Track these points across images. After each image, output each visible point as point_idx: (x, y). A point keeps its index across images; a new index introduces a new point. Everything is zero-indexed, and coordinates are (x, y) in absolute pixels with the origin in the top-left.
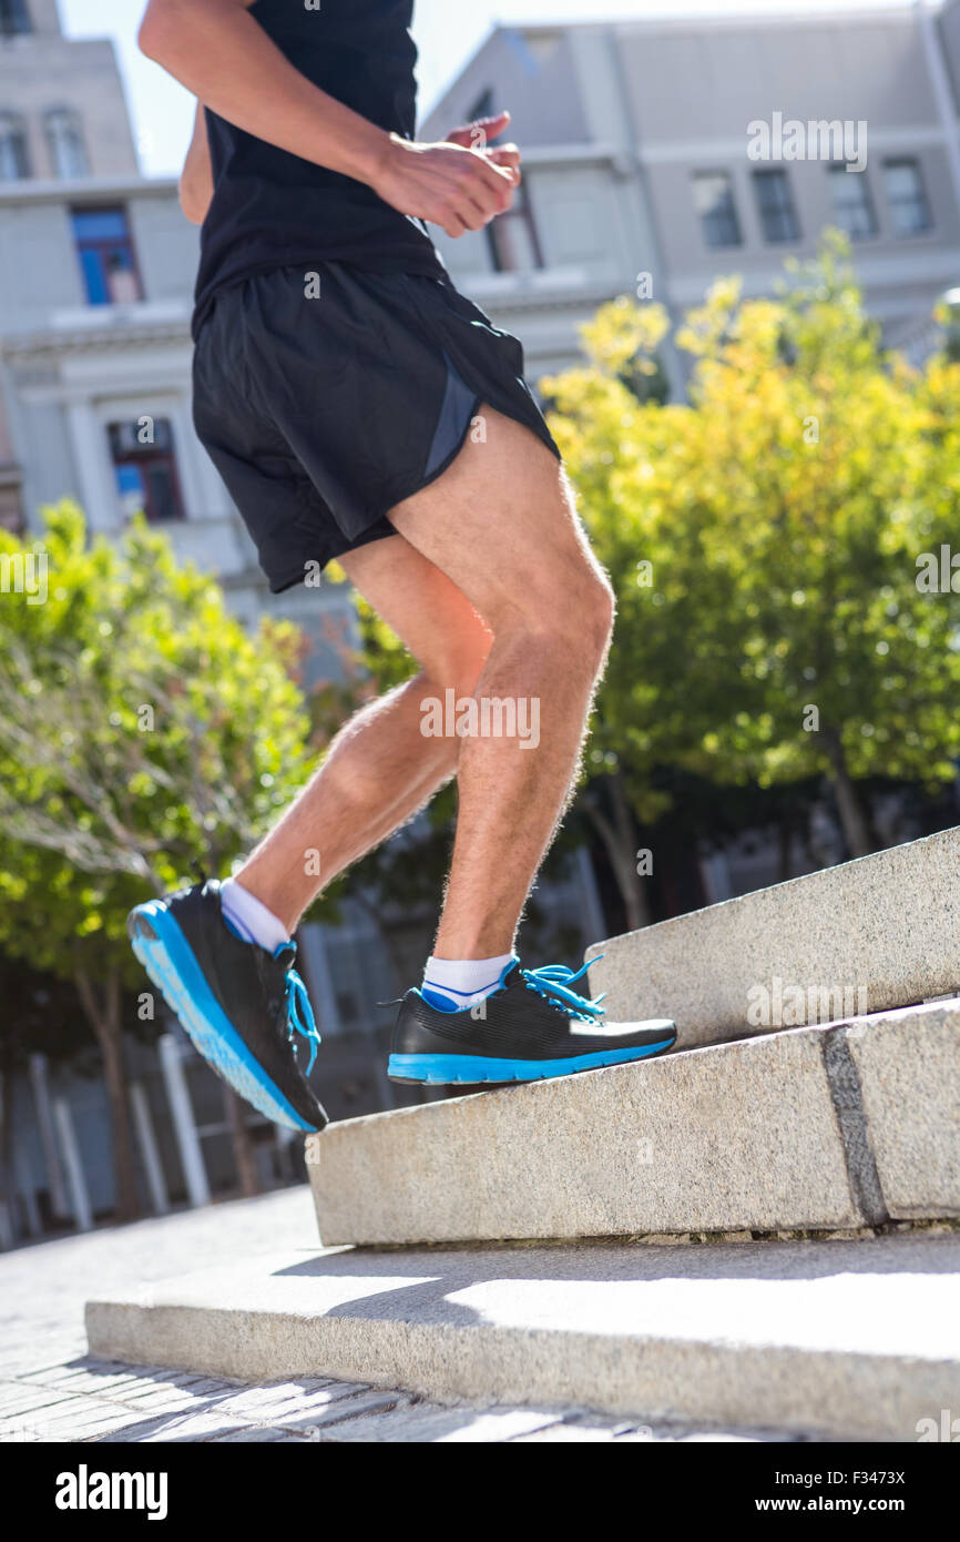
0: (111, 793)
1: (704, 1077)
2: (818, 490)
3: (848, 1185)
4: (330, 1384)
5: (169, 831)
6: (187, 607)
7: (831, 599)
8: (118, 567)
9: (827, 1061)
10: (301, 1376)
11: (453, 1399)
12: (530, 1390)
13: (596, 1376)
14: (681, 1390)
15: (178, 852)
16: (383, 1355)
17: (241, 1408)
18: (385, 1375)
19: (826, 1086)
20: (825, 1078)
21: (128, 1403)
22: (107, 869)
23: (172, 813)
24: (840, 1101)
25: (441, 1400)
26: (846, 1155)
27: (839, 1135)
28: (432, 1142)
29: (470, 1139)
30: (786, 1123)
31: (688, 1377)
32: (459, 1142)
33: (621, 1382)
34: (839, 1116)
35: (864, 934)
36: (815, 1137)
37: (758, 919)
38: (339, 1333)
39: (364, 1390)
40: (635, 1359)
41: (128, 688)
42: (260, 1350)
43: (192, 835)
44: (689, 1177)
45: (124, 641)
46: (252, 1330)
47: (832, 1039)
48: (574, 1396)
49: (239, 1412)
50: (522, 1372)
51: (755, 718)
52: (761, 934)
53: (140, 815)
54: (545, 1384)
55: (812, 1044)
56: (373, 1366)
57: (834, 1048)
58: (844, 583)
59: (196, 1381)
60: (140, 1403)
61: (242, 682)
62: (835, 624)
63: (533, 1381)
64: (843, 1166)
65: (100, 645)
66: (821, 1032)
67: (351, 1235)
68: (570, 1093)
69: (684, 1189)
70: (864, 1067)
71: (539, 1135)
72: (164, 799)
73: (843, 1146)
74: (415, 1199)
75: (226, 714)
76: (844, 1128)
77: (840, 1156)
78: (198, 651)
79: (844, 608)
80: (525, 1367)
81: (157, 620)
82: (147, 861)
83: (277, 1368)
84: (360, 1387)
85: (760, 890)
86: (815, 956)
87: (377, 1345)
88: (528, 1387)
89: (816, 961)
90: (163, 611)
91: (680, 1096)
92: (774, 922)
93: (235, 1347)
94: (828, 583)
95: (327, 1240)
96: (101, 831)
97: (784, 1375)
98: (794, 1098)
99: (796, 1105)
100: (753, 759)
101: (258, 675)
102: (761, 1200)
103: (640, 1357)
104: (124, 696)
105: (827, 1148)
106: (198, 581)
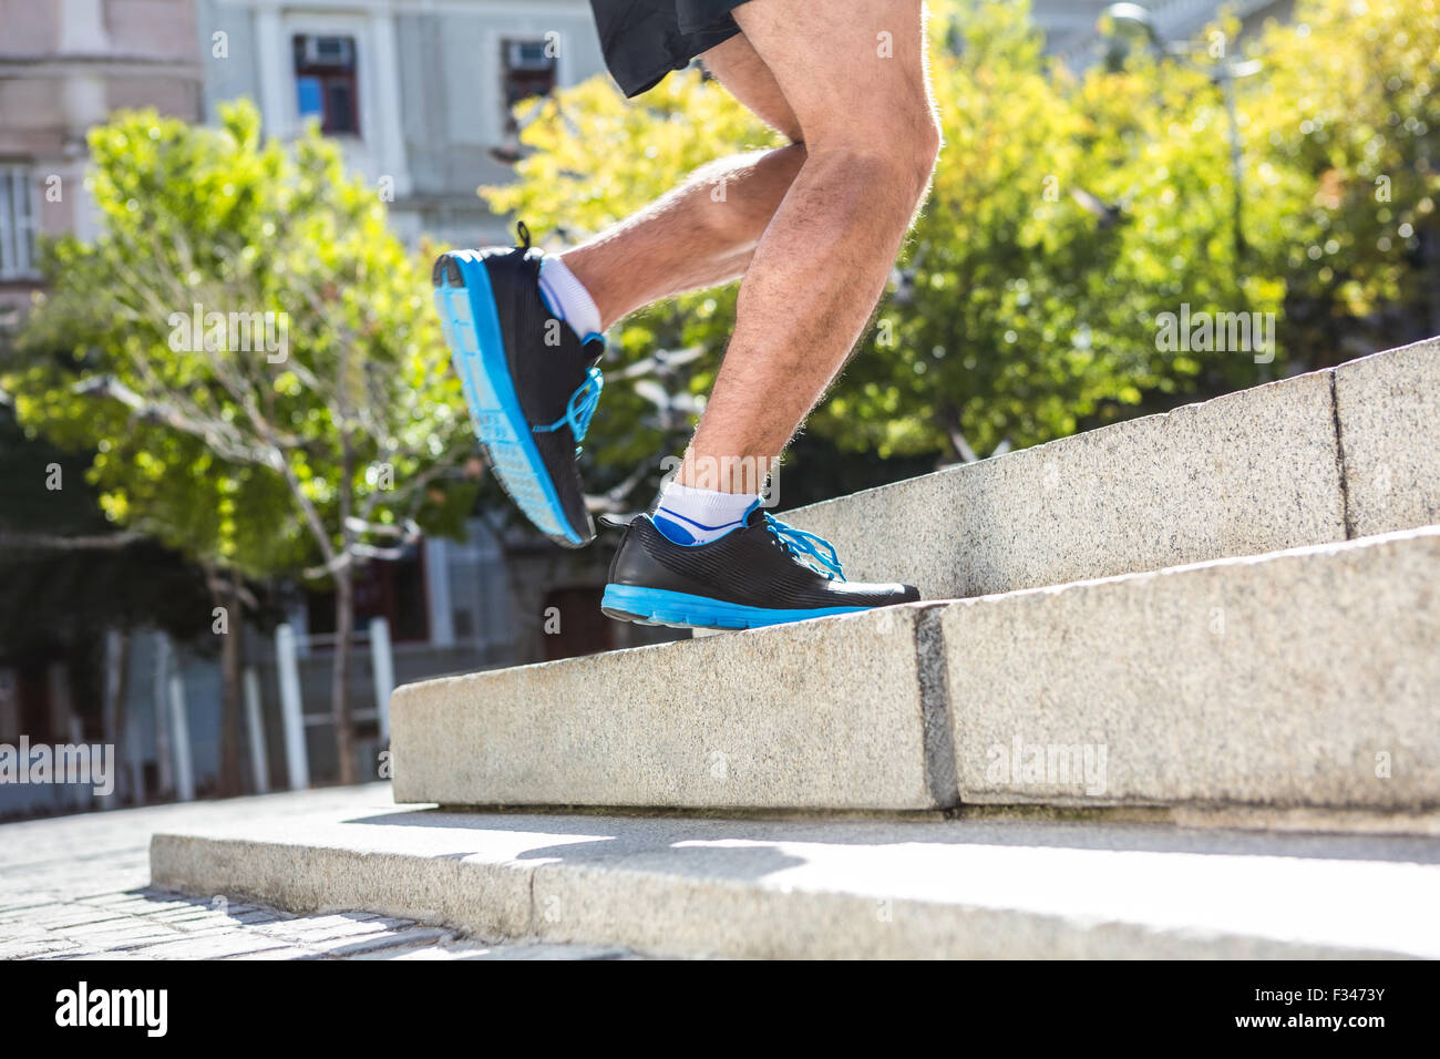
0: (256, 387)
1: (791, 651)
2: (969, 179)
3: (924, 765)
4: (377, 918)
5: (310, 433)
6: (351, 217)
7: (967, 285)
8: (288, 170)
9: (918, 639)
10: (349, 911)
11: (497, 938)
12: (574, 930)
13: (642, 917)
14: (728, 935)
15: (316, 454)
16: (432, 892)
17: (283, 932)
18: (432, 912)
19: (914, 664)
20: (914, 656)
21: (176, 925)
22: (245, 460)
23: (314, 415)
24: (925, 680)
25: (484, 939)
26: (926, 734)
27: (921, 714)
28: (513, 705)
29: (552, 704)
30: (868, 700)
31: (736, 920)
32: (540, 706)
33: (667, 924)
34: (923, 695)
35: (968, 538)
36: (896, 715)
37: (864, 517)
38: (393, 868)
39: (409, 926)
40: (684, 902)
41: (283, 289)
42: (313, 886)
43: (332, 436)
44: (764, 751)
45: (286, 243)
46: (308, 865)
47: (926, 617)
48: (618, 938)
49: (279, 935)
50: (568, 912)
51: (883, 392)
52: (866, 532)
53: (282, 412)
54: (589, 925)
55: (905, 621)
56: (421, 903)
57: (926, 627)
58: (982, 271)
59: (248, 912)
60: (188, 925)
61: (396, 297)
62: (970, 308)
63: (579, 922)
64: (920, 745)
65: (261, 244)
66: (916, 609)
67: (424, 793)
68: (656, 662)
69: (757, 762)
70: (955, 648)
71: (620, 702)
72: (309, 400)
73: (924, 727)
74: (490, 761)
75: (378, 326)
76: (926, 708)
77: (919, 736)
78: (356, 261)
79: (979, 295)
80: (572, 908)
81: (320, 228)
82: (284, 457)
83: (328, 903)
84: (405, 922)
85: (871, 490)
86: (917, 557)
87: (428, 882)
88: (572, 928)
89: (917, 563)
90: (326, 219)
91: (765, 668)
92: (881, 521)
93: (290, 880)
94: (966, 269)
95: (400, 798)
96: (242, 422)
97: (835, 921)
98: (880, 675)
99: (881, 682)
100: (876, 427)
101: (412, 293)
102: (833, 776)
103: (690, 899)
104: (280, 298)
105: (907, 727)
106: (365, 194)
